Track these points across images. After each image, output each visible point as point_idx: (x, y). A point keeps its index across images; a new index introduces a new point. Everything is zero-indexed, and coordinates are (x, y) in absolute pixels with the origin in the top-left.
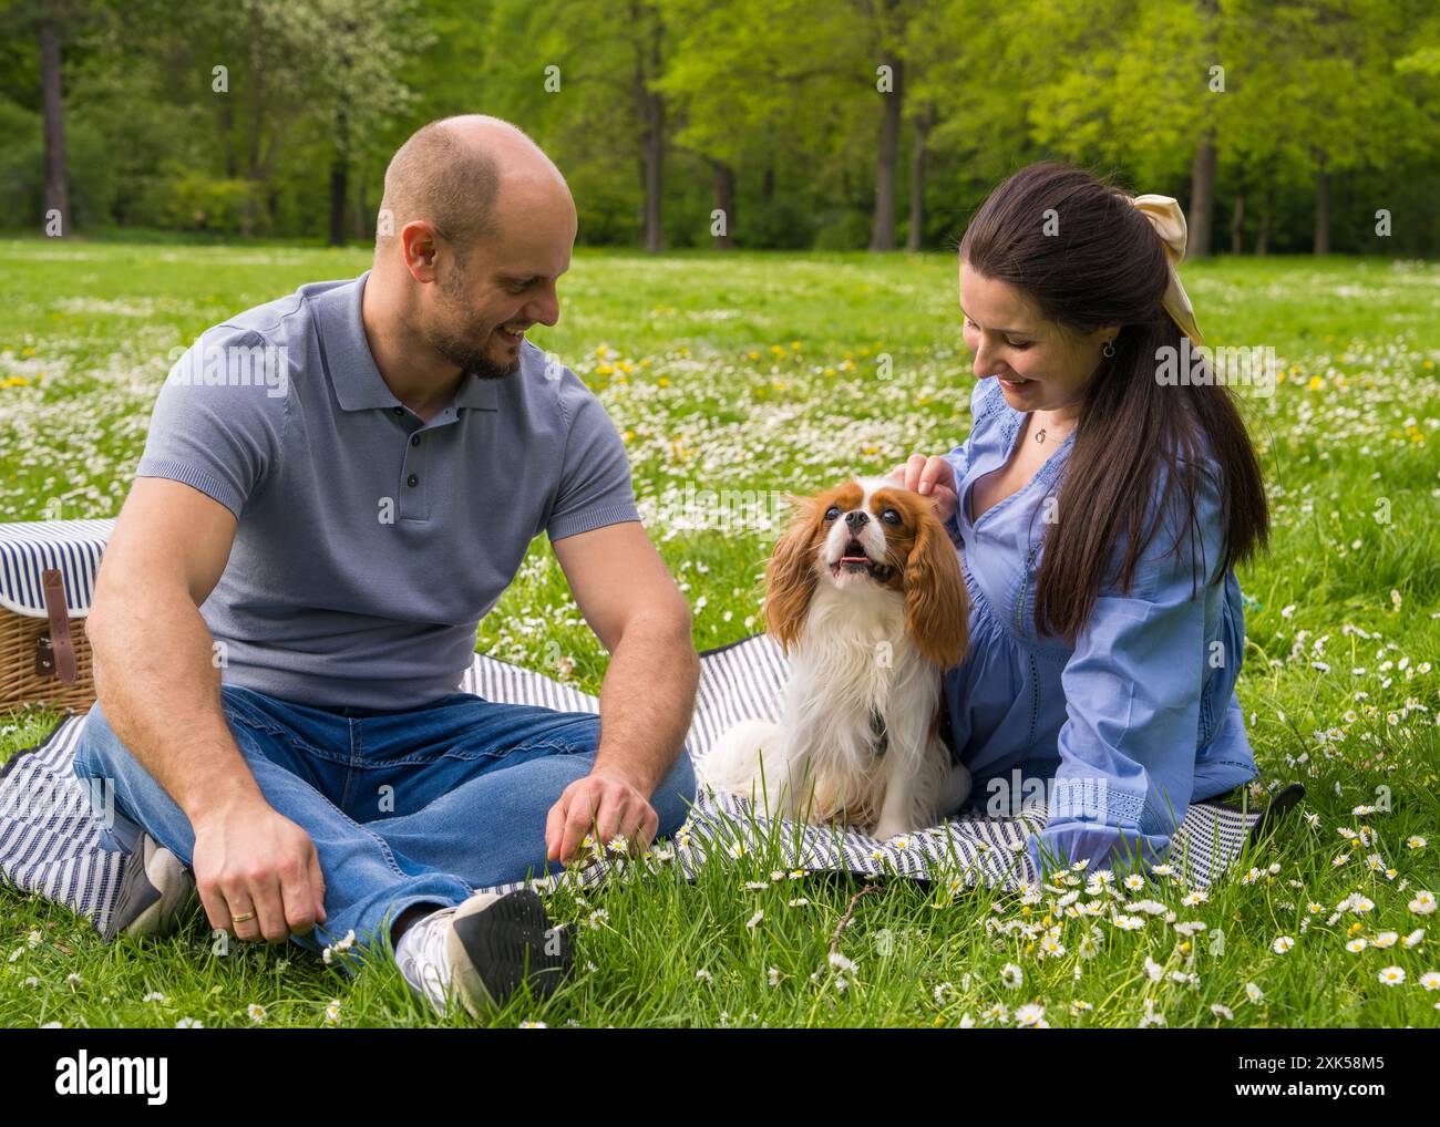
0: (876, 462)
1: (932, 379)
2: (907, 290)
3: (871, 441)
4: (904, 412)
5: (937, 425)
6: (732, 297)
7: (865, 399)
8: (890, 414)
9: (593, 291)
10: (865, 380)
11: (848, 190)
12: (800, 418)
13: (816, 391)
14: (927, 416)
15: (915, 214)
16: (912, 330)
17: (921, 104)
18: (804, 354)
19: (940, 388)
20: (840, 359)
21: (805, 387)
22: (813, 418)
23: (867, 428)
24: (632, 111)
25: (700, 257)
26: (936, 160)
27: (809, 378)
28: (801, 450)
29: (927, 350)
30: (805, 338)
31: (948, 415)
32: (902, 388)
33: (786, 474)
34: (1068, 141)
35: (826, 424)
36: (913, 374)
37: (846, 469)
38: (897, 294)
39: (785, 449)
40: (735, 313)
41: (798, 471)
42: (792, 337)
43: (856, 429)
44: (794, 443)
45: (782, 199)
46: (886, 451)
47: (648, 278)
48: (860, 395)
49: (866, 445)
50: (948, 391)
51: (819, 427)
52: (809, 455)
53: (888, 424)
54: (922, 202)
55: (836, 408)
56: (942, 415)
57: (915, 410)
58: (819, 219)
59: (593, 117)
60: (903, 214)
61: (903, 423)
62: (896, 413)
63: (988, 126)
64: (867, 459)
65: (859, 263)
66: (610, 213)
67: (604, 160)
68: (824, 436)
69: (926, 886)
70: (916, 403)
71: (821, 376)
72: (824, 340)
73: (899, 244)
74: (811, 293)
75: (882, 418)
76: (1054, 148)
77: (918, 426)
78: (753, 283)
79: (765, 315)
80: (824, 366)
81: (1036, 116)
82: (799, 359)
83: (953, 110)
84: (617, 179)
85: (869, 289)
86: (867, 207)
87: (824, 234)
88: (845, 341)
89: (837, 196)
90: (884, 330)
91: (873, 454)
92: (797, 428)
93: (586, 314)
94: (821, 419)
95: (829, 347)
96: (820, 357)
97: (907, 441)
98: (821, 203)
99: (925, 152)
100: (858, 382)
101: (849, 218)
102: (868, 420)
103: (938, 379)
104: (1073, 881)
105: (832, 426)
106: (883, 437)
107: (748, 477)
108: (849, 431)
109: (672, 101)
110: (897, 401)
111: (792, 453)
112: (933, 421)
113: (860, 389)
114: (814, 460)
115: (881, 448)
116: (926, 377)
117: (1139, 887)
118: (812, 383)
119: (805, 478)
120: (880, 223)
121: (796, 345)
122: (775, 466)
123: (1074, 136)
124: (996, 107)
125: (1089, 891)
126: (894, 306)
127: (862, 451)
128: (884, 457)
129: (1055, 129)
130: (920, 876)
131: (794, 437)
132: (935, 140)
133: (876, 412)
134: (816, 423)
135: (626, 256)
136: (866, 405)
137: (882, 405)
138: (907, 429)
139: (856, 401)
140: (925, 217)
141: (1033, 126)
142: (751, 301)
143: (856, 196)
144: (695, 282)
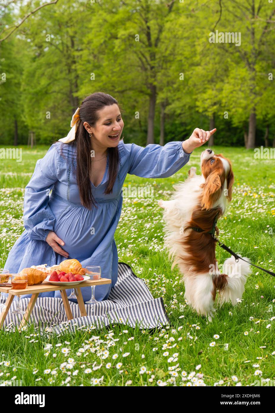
11: (141, 126)
15: (162, 134)
17: (163, 99)
24: (69, 102)
26: (169, 116)
34: (209, 112)
54: (165, 130)
58: (131, 136)
59: (56, 104)
60: (158, 134)
63: (185, 106)
67: (60, 118)
76: (204, 114)
81: (199, 103)
83: (173, 101)
86: (145, 132)
89: (136, 129)
99: (165, 114)
101: (141, 135)
109: (81, 99)
120: (149, 137)
123: (210, 110)
124: (187, 100)
129: (204, 108)
132: (168, 110)
140: (166, 135)
141: (198, 107)
143: (143, 128)
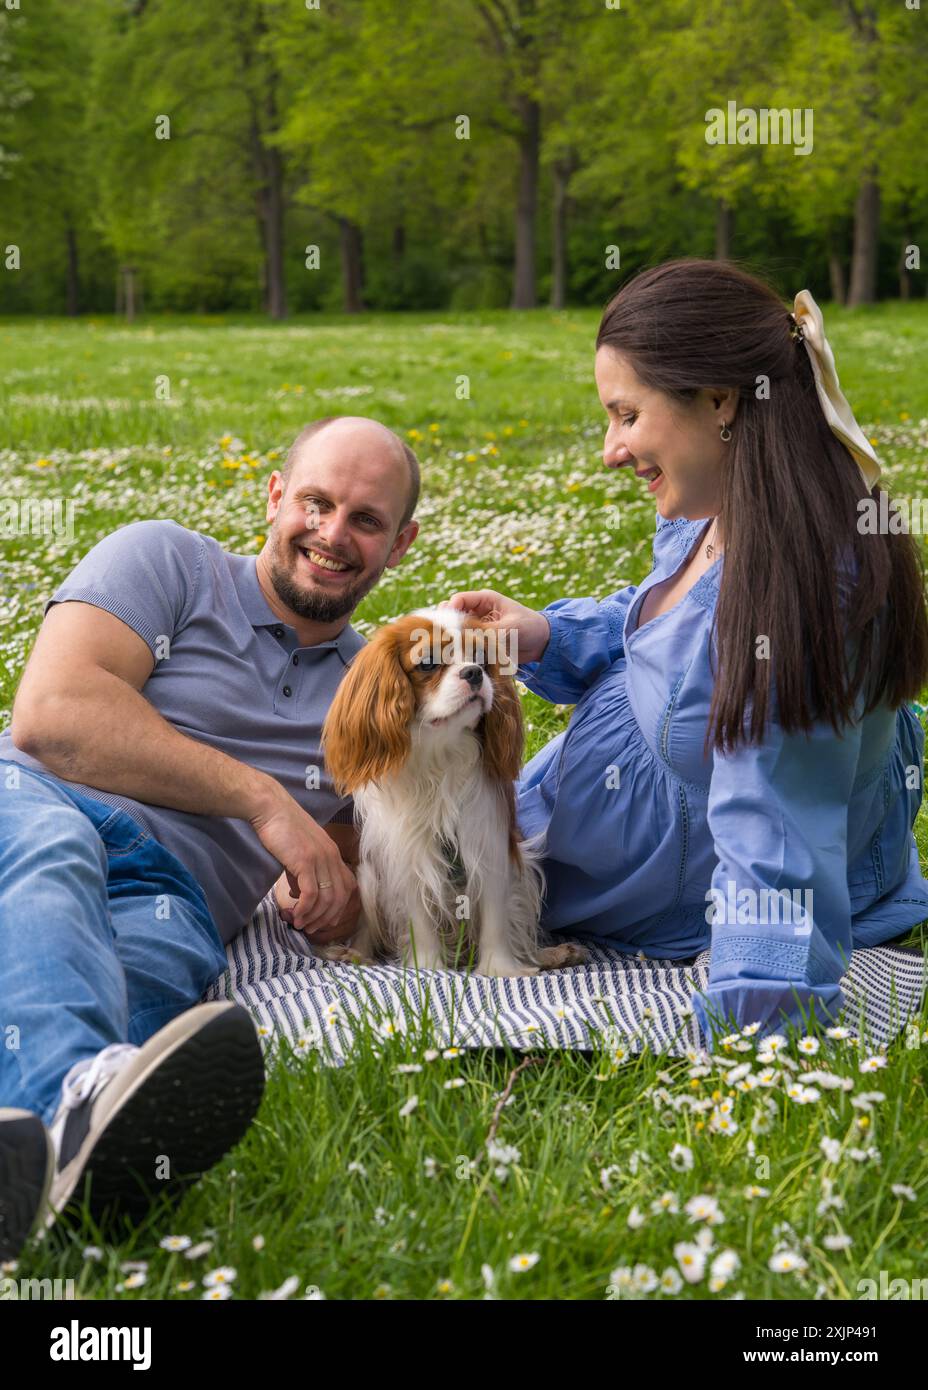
0: (523, 561)
1: (581, 462)
2: (552, 355)
3: (517, 538)
4: (551, 503)
5: (588, 516)
6: (364, 370)
7: (510, 488)
8: (538, 506)
9: (214, 369)
10: (510, 466)
11: (485, 244)
12: (442, 512)
13: (457, 480)
14: (577, 506)
15: (558, 267)
16: (559, 403)
17: (560, 148)
18: (443, 437)
19: (589, 473)
20: (482, 441)
21: (444, 474)
22: (455, 513)
23: (513, 524)
24: (249, 166)
25: (328, 324)
26: (578, 209)
27: (449, 466)
28: (442, 552)
29: (575, 428)
30: (444, 418)
31: (600, 504)
32: (548, 473)
33: (428, 580)
34: (721, 185)
35: (469, 519)
36: (561, 457)
37: (492, 571)
38: (540, 361)
39: (427, 550)
40: (368, 389)
41: (440, 576)
42: (430, 418)
43: (502, 524)
44: (436, 543)
45: (415, 255)
46: (533, 548)
47: (273, 351)
48: (505, 483)
49: (512, 542)
50: (598, 476)
51: (461, 523)
52: (453, 557)
53: (535, 516)
54: (565, 253)
55: (478, 501)
56: (592, 505)
57: (564, 499)
58: (455, 276)
59: (206, 174)
60: (544, 267)
61: (551, 515)
62: (544, 504)
63: (633, 170)
64: (515, 559)
65: (499, 323)
66: (229, 277)
67: (219, 220)
68: (467, 533)
69: (588, 1055)
70: (565, 490)
71: (462, 462)
72: (462, 421)
73: (542, 301)
74: (448, 363)
75: (529, 511)
76: (704, 192)
77: (568, 517)
78: (386, 353)
79: (401, 390)
80: (465, 451)
81: (685, 158)
82: (438, 442)
83: (595, 153)
84: (235, 240)
85: (511, 356)
86: (507, 261)
87: (459, 294)
88: (486, 419)
89: (474, 250)
90: (528, 405)
91: (520, 553)
92: (439, 523)
93: (208, 396)
94: (464, 514)
95: (470, 428)
96: (458, 439)
97: (555, 536)
98: (456, 259)
99: (567, 200)
100: (502, 468)
101: (487, 274)
102: (514, 514)
103: (588, 461)
104: (745, 1047)
105: (475, 521)
106: (530, 532)
107: (387, 584)
108: (494, 525)
109: (291, 154)
110: (543, 489)
111: (434, 555)
112: (583, 512)
113: (505, 476)
114: (458, 563)
115: (529, 545)
116: (574, 459)
117: (814, 1051)
118: (453, 472)
119: (448, 584)
120: (520, 277)
121: (434, 427)
122: (416, 571)
123: (725, 179)
124: (641, 148)
125: (761, 1058)
126: (538, 375)
127: (508, 550)
128: (531, 555)
129: (706, 172)
130: (582, 1046)
131: (435, 537)
132: (576, 187)
133: (523, 504)
134: (458, 519)
135: (249, 326)
136: (510, 496)
137: (528, 494)
138: (556, 523)
139: (501, 490)
140: (569, 270)
141: (682, 169)
142: (384, 375)
143: (494, 250)
144: (323, 354)
